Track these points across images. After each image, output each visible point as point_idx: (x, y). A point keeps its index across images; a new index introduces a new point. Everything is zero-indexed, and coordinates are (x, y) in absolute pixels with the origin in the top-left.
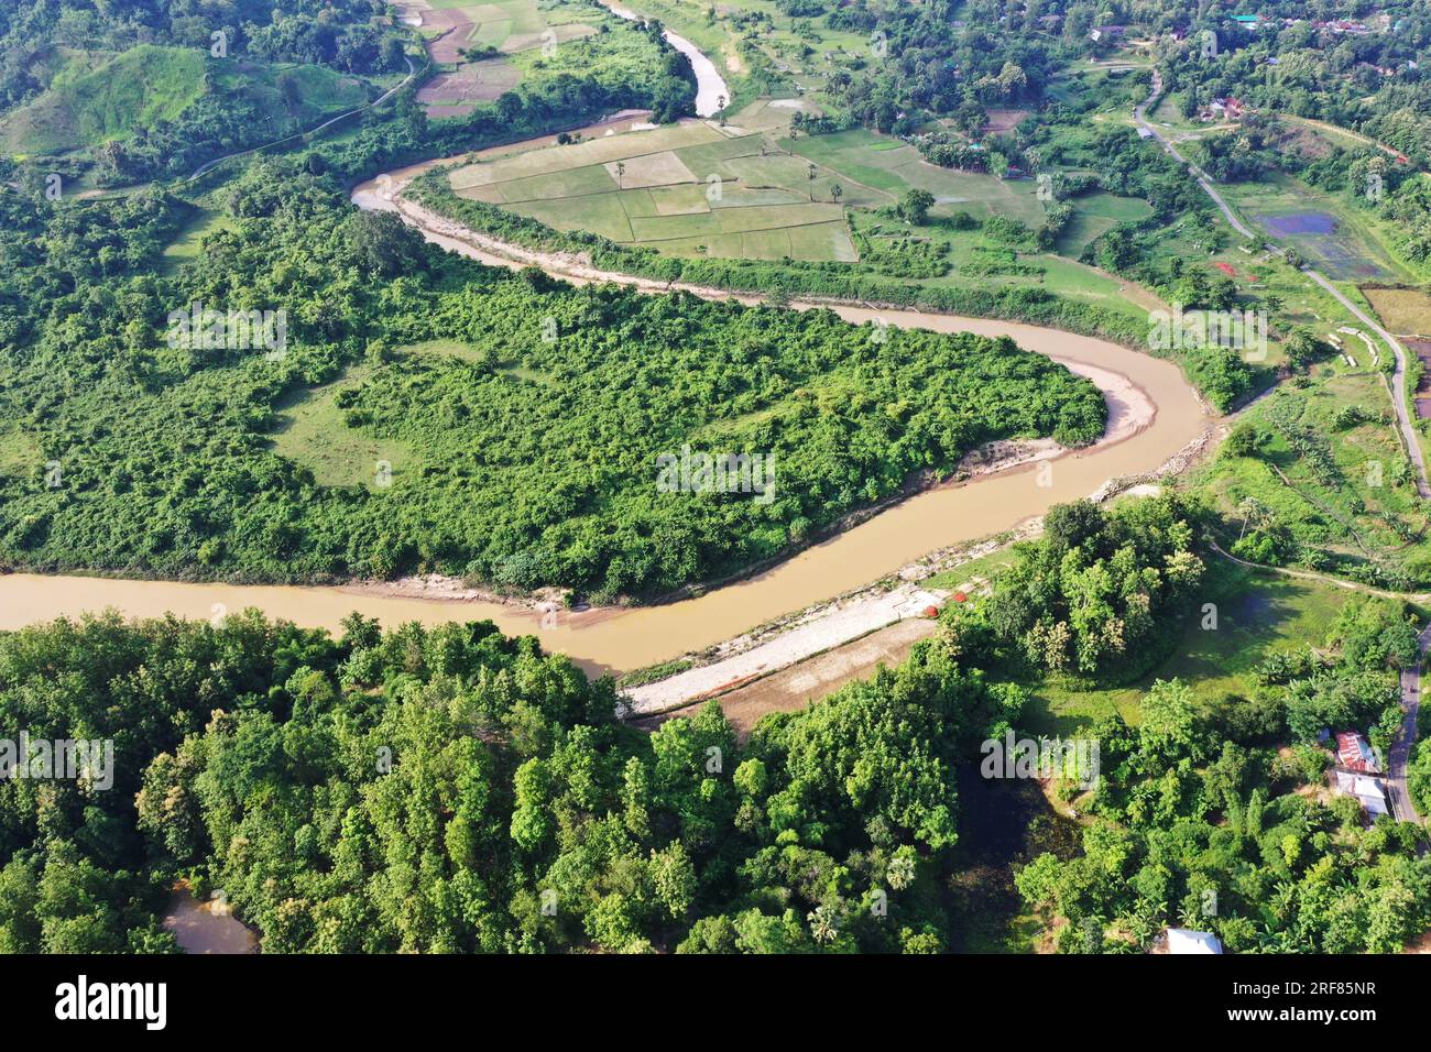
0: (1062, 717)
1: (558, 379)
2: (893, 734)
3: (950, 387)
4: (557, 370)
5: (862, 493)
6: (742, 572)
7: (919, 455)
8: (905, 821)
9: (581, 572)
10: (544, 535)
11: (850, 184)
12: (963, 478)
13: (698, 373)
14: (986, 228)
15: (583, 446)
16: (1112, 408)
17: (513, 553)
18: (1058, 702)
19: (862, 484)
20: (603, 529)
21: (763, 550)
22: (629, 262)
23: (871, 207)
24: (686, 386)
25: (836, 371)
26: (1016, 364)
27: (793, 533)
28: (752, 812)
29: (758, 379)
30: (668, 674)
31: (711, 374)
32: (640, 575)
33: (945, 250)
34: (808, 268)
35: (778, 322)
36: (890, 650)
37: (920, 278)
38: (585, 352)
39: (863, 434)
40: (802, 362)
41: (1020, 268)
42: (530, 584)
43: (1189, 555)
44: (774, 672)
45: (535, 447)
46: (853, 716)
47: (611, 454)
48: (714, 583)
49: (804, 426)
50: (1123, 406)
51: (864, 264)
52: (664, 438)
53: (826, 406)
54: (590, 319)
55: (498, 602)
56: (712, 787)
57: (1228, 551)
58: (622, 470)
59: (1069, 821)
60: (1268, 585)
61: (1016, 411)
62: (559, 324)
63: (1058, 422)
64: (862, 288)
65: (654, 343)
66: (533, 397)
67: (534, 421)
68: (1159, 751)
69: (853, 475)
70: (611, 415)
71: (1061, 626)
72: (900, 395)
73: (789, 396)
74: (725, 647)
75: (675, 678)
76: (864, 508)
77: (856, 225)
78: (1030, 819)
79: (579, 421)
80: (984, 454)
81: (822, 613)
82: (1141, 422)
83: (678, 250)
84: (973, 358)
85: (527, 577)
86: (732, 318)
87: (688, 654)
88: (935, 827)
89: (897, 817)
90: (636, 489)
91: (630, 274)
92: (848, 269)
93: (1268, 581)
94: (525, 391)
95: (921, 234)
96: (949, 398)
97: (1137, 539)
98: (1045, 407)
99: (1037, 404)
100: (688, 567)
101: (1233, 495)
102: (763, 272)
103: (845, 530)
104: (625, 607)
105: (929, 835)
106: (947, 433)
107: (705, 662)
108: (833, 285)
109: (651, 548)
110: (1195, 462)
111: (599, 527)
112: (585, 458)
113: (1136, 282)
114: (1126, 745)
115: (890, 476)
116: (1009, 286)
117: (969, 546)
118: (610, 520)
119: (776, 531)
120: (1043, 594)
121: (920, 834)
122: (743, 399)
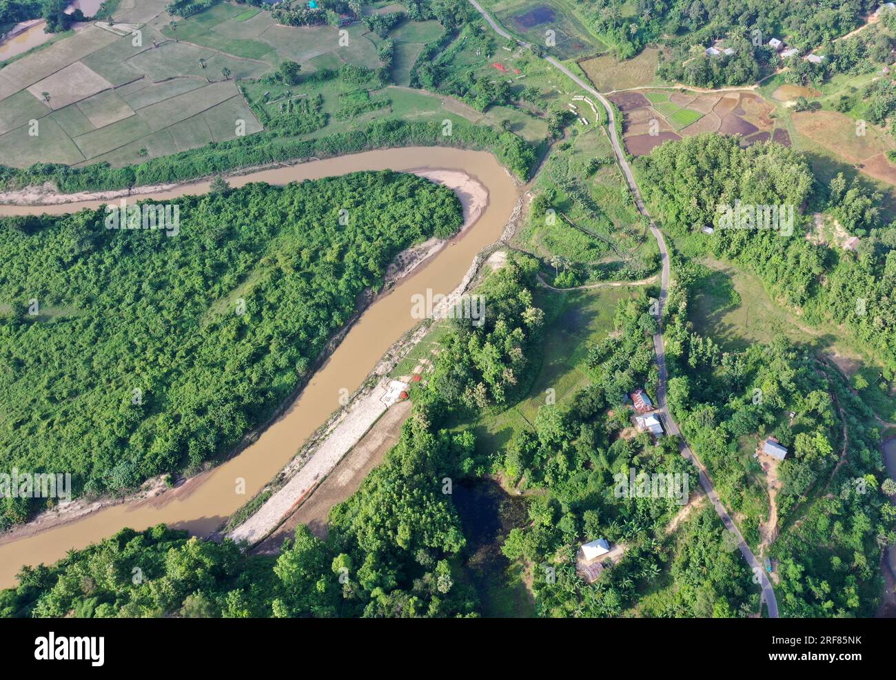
0: (497, 434)
1: (81, 308)
2: (412, 500)
3: (361, 222)
4: (77, 301)
5: (333, 325)
6: (277, 411)
7: (359, 283)
8: (435, 544)
9: (171, 461)
10: (131, 442)
11: (232, 60)
12: (391, 286)
13: (186, 269)
14: (342, 74)
15: (127, 361)
16: (462, 200)
17: (114, 465)
18: (491, 424)
19: (330, 317)
20: (171, 421)
21: (285, 392)
22: (90, 181)
23: (257, 76)
24: (182, 283)
25: (282, 233)
26: (397, 188)
27: (300, 371)
28: (351, 586)
29: (231, 258)
30: (259, 506)
31: (196, 266)
32: (212, 447)
33: (321, 102)
34: (230, 148)
35: (227, 205)
36: (388, 432)
37: (311, 132)
38: (91, 276)
39: (318, 279)
40: (257, 234)
41: (375, 105)
42: (136, 482)
43: (534, 309)
44: (326, 477)
45: (91, 373)
46: (386, 500)
47: (151, 359)
48: (262, 427)
49: (277, 287)
50: (469, 196)
51: (269, 133)
52: (183, 331)
53: (286, 266)
54: (84, 249)
55: (118, 504)
56: (323, 584)
57: (552, 285)
58: (165, 370)
59: (518, 497)
60: (578, 300)
61: (408, 227)
62: (60, 259)
63: (435, 225)
64: (275, 153)
65: (142, 252)
66: (69, 331)
67: (79, 352)
68: (551, 443)
69: (323, 314)
70: (136, 327)
71: (480, 386)
72: (331, 238)
73: (257, 265)
74: (287, 470)
75: (265, 507)
76: (337, 333)
77: (251, 96)
78: (498, 506)
79: (116, 339)
80: (398, 265)
81: (339, 420)
82: (482, 204)
83: (125, 158)
84: (368, 192)
85: (133, 479)
86: (192, 211)
87: (266, 486)
88: (452, 541)
89: (430, 543)
90: (182, 379)
91: (95, 190)
92: (259, 139)
93: (577, 297)
94: (60, 329)
95: (300, 92)
96: (363, 232)
97: (504, 310)
98: (424, 218)
99: (418, 218)
100: (242, 426)
101: (546, 243)
102: (198, 159)
103: (331, 353)
104: (210, 469)
105: (451, 547)
106: (371, 260)
107: (279, 486)
108: (252, 157)
109: (212, 423)
110: (520, 224)
111: (168, 421)
112: (133, 369)
113: (450, 95)
114: (534, 445)
115: (346, 305)
116: (371, 122)
117: (409, 336)
118: (173, 412)
119: (289, 374)
120: (464, 370)
121: (446, 548)
122: (227, 279)
